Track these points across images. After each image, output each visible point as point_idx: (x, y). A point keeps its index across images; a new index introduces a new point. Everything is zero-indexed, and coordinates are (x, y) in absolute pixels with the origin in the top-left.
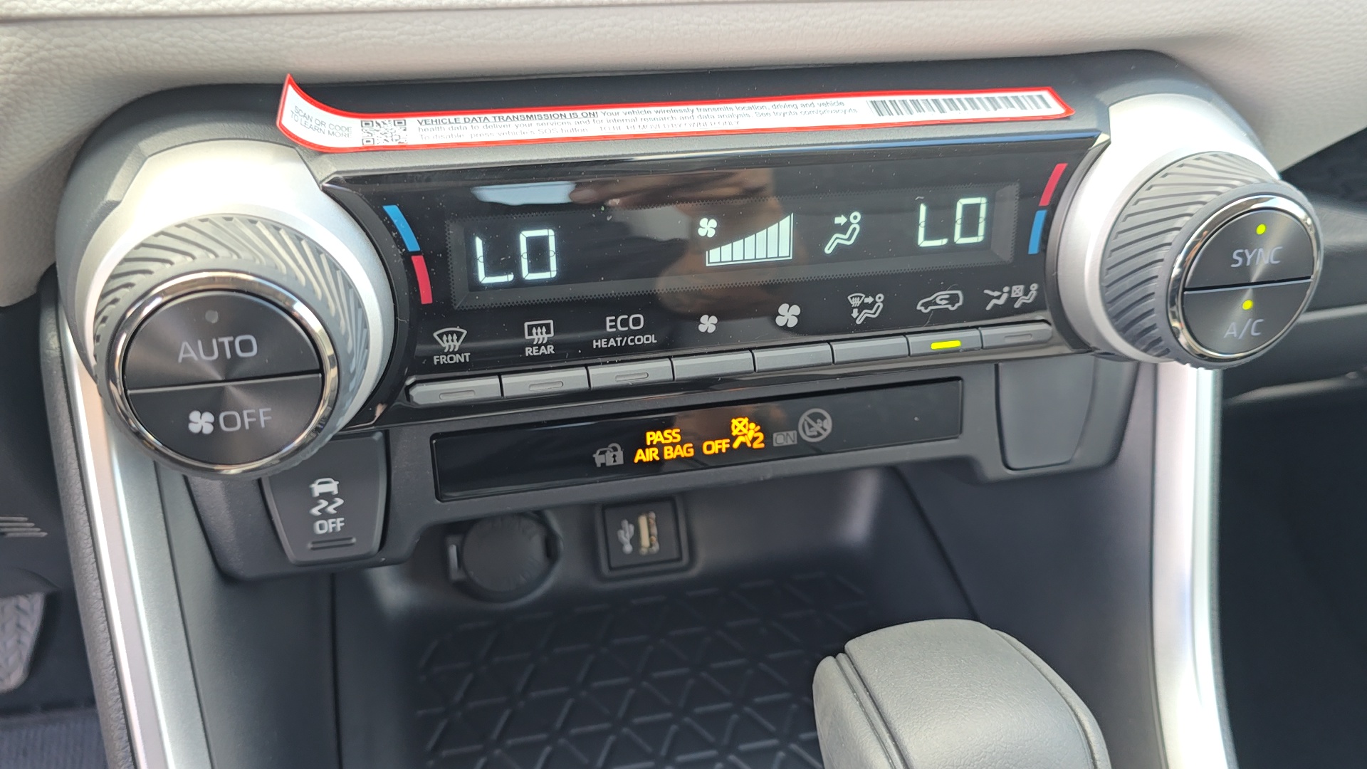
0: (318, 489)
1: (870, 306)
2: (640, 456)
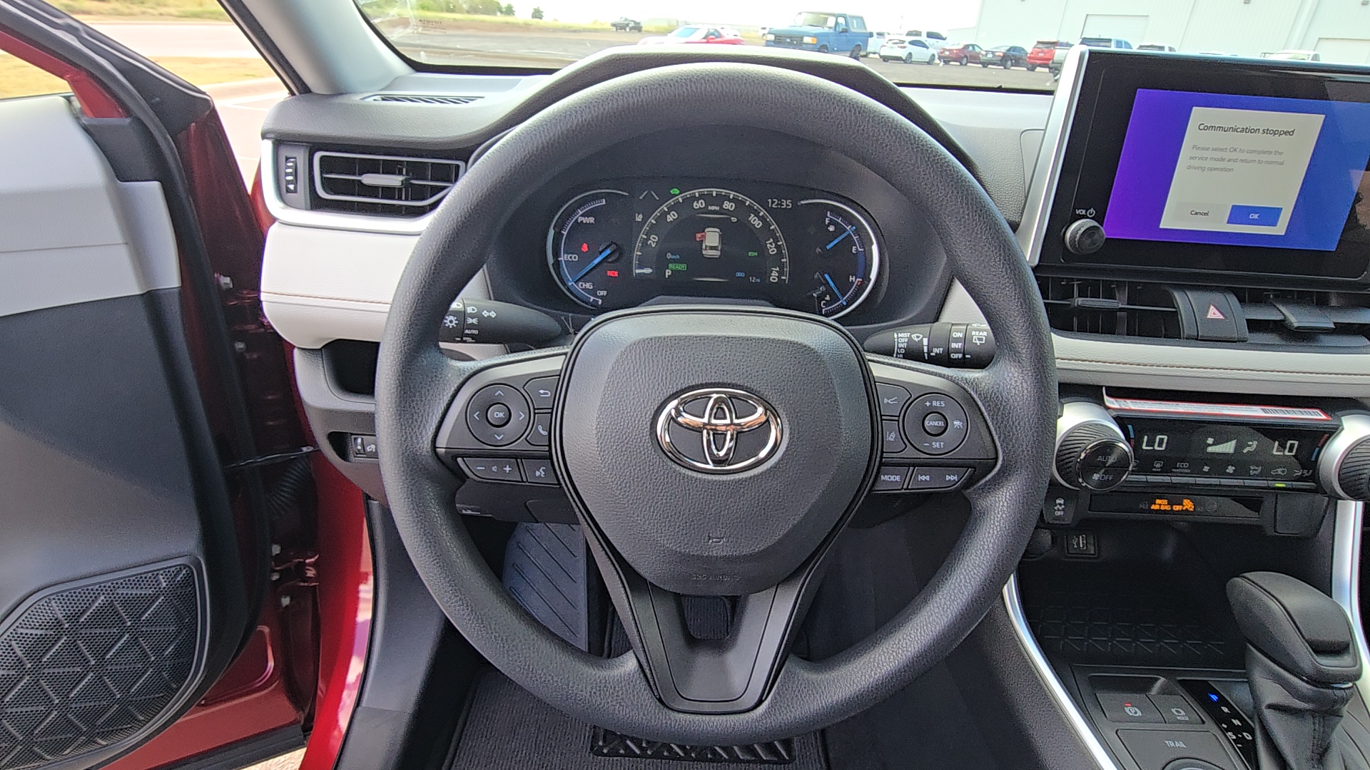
0: (1058, 501)
1: (1256, 470)
2: (1153, 507)
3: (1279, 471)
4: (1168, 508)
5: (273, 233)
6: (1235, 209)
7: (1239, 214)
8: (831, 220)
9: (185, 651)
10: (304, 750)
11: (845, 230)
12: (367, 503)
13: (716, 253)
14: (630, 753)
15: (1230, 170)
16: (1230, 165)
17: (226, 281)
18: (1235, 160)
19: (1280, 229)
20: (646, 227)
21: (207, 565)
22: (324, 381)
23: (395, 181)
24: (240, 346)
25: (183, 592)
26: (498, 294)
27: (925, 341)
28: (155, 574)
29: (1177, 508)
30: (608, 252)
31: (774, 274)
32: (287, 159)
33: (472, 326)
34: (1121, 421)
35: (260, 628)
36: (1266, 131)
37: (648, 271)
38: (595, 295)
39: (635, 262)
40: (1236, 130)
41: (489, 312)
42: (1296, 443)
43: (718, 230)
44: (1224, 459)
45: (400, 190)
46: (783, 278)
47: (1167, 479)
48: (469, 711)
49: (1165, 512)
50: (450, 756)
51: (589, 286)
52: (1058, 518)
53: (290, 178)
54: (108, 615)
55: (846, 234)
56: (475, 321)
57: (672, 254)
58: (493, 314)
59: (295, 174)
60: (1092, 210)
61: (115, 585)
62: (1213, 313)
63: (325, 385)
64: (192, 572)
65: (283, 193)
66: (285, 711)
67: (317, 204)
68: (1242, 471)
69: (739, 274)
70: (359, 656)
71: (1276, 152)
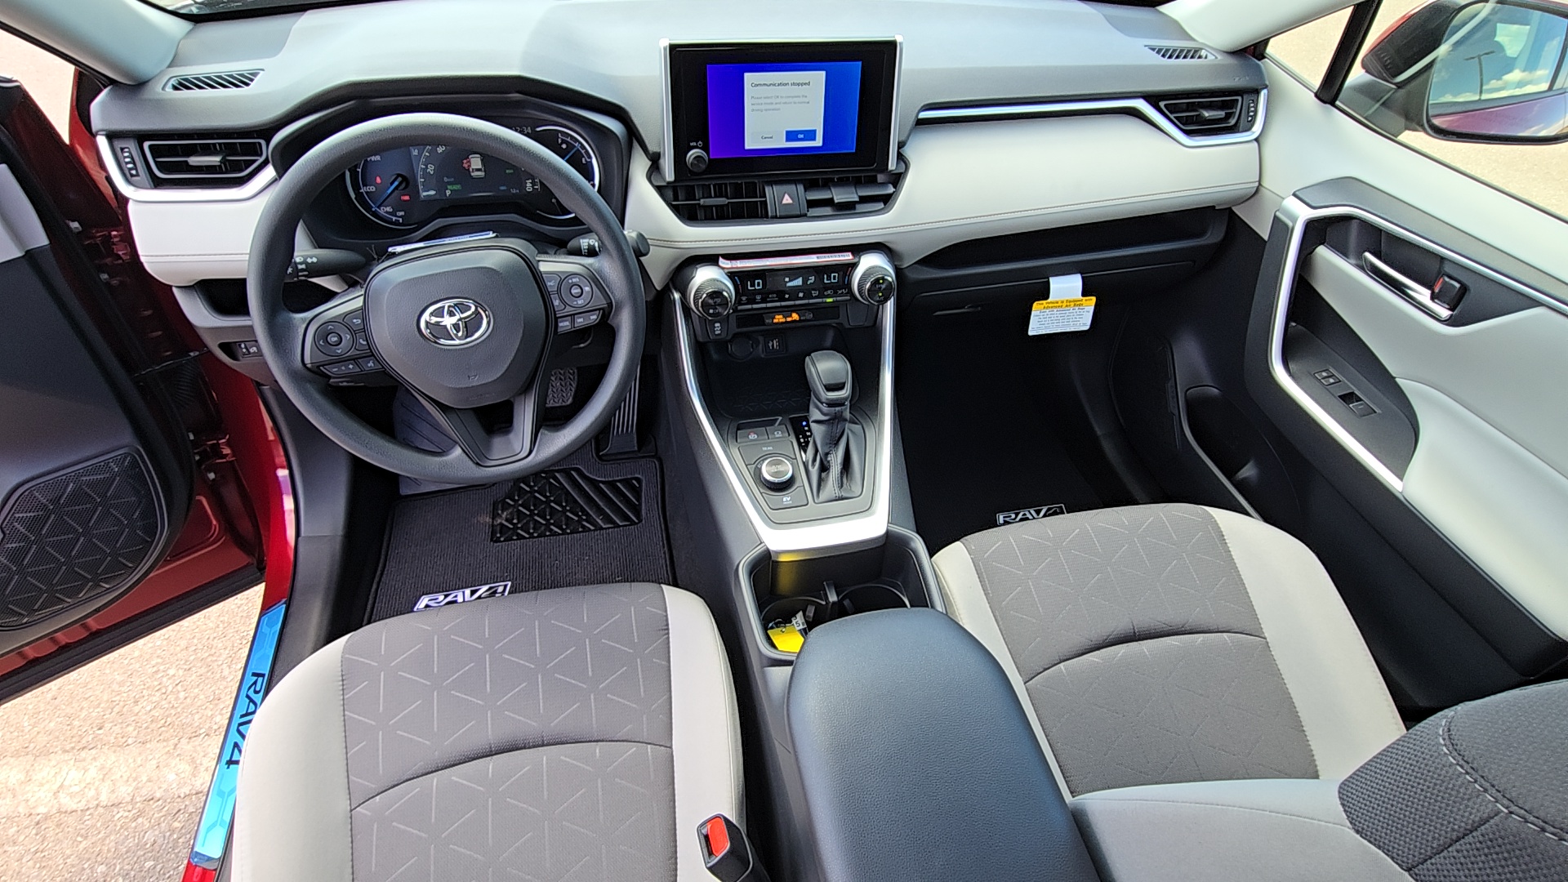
0: (716, 325)
1: (816, 293)
2: (775, 321)
3: (829, 292)
4: (784, 320)
5: (131, 207)
6: (788, 133)
7: (791, 136)
8: (562, 140)
9: (149, 513)
10: (263, 585)
11: (575, 146)
12: (259, 389)
13: (481, 174)
14: (521, 537)
15: (779, 109)
16: (778, 106)
17: (75, 225)
18: (780, 103)
19: (818, 142)
20: (423, 160)
21: (144, 450)
22: (203, 308)
23: (215, 160)
24: (105, 276)
25: (133, 472)
26: (319, 243)
27: (596, 245)
28: (107, 463)
29: (789, 319)
30: (396, 183)
31: (529, 185)
32: (122, 149)
33: (302, 270)
34: (732, 275)
35: (198, 498)
36: (794, 84)
37: (432, 193)
38: (396, 216)
39: (421, 187)
40: (774, 85)
41: (311, 258)
42: (837, 275)
43: (478, 156)
44: (797, 289)
45: (220, 166)
46: (536, 187)
47: (763, 305)
48: (391, 529)
49: (782, 323)
50: (382, 561)
51: (389, 209)
52: (719, 335)
53: (130, 166)
54: (79, 496)
55: (575, 149)
56: (303, 266)
57: (447, 177)
58: (315, 260)
59: (133, 162)
60: (700, 142)
61: (79, 474)
62: (787, 200)
63: (206, 312)
64: (134, 457)
65: (128, 178)
66: (239, 558)
67: (158, 183)
68: (808, 296)
69: (502, 188)
70: (288, 494)
71: (803, 96)
